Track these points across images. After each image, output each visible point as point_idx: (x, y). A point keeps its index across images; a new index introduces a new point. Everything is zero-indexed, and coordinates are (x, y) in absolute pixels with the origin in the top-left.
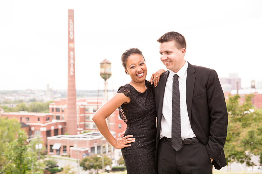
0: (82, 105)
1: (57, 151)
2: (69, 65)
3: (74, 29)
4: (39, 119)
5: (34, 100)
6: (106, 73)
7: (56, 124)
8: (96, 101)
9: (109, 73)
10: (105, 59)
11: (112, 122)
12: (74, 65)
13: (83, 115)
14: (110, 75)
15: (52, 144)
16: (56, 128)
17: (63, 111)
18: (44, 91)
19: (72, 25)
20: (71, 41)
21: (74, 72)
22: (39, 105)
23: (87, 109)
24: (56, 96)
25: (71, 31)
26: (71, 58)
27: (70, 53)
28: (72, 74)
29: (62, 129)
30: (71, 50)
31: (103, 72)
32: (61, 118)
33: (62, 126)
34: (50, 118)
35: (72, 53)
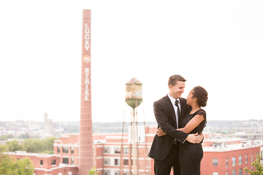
0: (99, 143)
2: (83, 87)
3: (90, 37)
4: (42, 163)
5: (26, 136)
6: (134, 98)
7: (65, 170)
8: (120, 137)
9: (139, 97)
10: (134, 79)
11: (141, 169)
12: (89, 86)
13: (101, 158)
14: (140, 101)
17: (72, 152)
18: (40, 124)
19: (87, 32)
20: (86, 53)
21: (90, 97)
22: (36, 143)
23: (106, 149)
24: (57, 130)
25: (86, 39)
26: (85, 76)
27: (84, 70)
28: (86, 99)
30: (86, 65)
31: (130, 97)
32: (70, 161)
33: (72, 172)
34: (57, 162)
35: (87, 70)
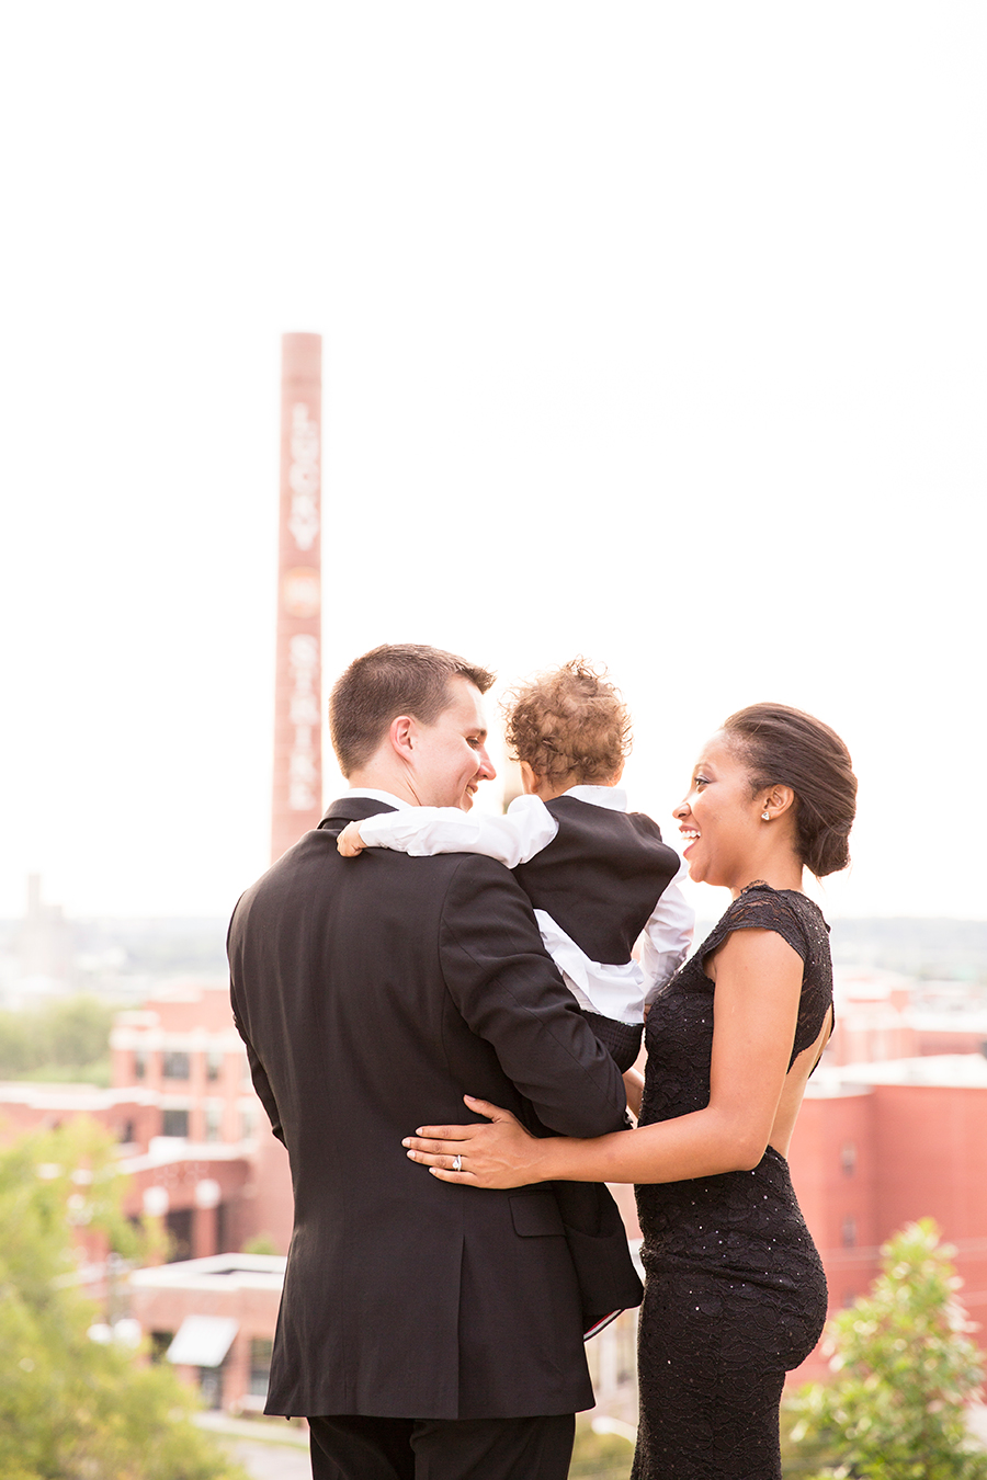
1: (204, 1373)
2: (286, 738)
7: (182, 1173)
12: (317, 733)
15: (163, 1323)
16: (182, 1200)
17: (213, 1076)
19: (305, 447)
20: (300, 559)
21: (318, 791)
25: (299, 490)
26: (292, 683)
27: (289, 651)
29: (221, 1211)
30: (300, 624)
32: (196, 1124)
33: (222, 1186)
34: (141, 1130)
35: (302, 647)
